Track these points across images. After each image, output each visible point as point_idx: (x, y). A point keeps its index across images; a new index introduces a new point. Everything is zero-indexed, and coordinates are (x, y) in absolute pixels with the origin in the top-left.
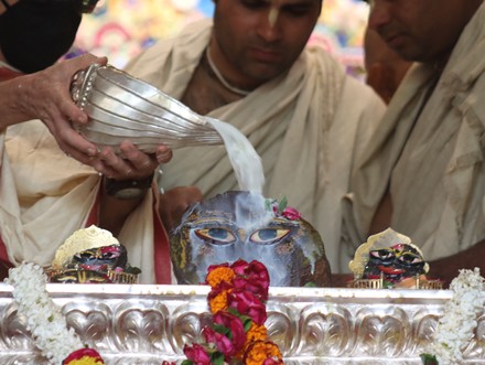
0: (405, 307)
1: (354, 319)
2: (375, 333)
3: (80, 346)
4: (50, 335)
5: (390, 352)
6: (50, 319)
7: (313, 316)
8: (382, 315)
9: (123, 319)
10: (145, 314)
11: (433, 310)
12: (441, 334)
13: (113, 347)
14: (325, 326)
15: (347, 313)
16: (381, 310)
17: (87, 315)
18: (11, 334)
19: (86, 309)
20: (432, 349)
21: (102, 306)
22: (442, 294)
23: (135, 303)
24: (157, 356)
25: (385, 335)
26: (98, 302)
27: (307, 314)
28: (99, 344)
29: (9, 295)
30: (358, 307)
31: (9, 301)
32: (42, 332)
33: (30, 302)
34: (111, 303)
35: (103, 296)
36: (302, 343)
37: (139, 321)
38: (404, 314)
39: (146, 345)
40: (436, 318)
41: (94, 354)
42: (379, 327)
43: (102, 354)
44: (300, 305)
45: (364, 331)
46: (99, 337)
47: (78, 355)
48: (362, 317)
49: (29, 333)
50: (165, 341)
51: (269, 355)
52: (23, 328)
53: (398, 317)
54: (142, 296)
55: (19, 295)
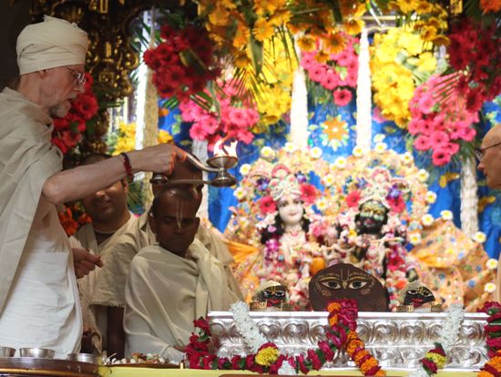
0: (424, 321)
1: (399, 328)
2: (409, 334)
3: (266, 342)
4: (251, 336)
5: (417, 343)
6: (252, 329)
7: (380, 326)
8: (413, 325)
9: (287, 328)
10: (298, 326)
11: (438, 322)
12: (442, 333)
13: (282, 342)
14: (385, 331)
15: (396, 324)
16: (412, 323)
17: (269, 327)
18: (233, 336)
19: (269, 324)
20: (439, 340)
21: (276, 322)
22: (442, 314)
23: (293, 321)
24: (304, 346)
25: (415, 335)
26: (274, 320)
27: (376, 325)
28: (275, 341)
29: (231, 317)
30: (401, 321)
31: (231, 320)
32: (248, 335)
33: (242, 321)
34: (281, 321)
35: (277, 318)
36: (374, 339)
37: (294, 329)
38: (423, 324)
39: (298, 341)
40: (440, 326)
41: (273, 345)
42: (412, 331)
43: (277, 346)
44: (373, 321)
45: (404, 333)
46: (275, 337)
47: (265, 346)
48: (403, 326)
49: (241, 336)
50: (307, 339)
51: (358, 346)
52: (238, 333)
53: (421, 326)
54: (296, 317)
55: (236, 317)
